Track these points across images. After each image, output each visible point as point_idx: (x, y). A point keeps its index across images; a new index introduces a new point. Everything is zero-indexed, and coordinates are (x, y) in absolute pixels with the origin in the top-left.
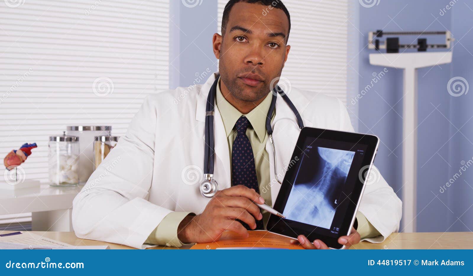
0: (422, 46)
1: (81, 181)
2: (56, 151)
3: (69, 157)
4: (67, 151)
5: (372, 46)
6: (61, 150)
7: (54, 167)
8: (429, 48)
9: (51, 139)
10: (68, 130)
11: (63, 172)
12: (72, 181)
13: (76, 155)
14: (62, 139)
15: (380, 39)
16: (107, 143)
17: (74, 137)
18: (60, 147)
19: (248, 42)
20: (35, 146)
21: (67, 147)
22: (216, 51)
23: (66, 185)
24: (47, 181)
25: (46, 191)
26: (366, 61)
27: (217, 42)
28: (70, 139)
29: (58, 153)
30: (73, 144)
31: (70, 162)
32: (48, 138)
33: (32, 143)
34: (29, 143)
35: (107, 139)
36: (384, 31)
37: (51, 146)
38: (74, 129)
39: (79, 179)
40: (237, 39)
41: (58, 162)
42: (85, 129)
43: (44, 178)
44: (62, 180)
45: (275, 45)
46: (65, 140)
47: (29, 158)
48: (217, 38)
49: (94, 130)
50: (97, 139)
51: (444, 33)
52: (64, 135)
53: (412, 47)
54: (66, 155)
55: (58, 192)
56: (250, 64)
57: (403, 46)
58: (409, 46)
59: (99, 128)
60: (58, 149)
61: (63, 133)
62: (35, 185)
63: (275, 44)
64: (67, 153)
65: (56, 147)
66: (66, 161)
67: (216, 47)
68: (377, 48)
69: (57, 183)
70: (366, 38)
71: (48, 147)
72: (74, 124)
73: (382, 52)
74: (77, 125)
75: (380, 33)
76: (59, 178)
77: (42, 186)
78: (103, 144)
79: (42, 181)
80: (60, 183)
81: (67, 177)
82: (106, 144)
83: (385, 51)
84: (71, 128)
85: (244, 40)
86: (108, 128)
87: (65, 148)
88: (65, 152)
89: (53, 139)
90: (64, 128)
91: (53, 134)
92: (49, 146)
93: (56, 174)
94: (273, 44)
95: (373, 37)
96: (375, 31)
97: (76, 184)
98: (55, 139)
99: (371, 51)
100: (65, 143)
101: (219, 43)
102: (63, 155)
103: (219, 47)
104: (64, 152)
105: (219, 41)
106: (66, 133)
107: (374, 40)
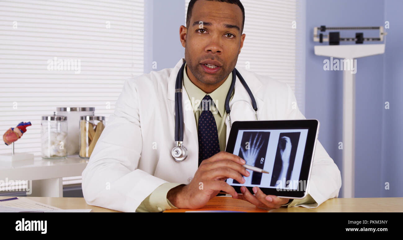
0: (359, 39)
1: (68, 154)
2: (47, 129)
3: (59, 134)
4: (57, 128)
5: (317, 39)
6: (52, 128)
7: (46, 142)
8: (365, 41)
9: (43, 118)
10: (58, 111)
11: (53, 146)
12: (61, 154)
13: (64, 132)
14: (52, 119)
15: (324, 33)
16: (91, 121)
17: (63, 116)
18: (51, 125)
19: (208, 33)
20: (30, 124)
21: (57, 125)
22: (182, 40)
23: (57, 158)
24: (40, 154)
25: (38, 163)
26: (312, 52)
27: (183, 33)
28: (59, 119)
29: (49, 130)
30: (62, 123)
31: (59, 138)
32: (41, 118)
33: (27, 122)
34: (24, 122)
35: (91, 118)
36: (327, 26)
37: (43, 124)
38: (63, 109)
39: (67, 153)
40: (199, 31)
41: (49, 138)
42: (72, 109)
43: (37, 152)
44: (53, 153)
45: (231, 36)
46: (55, 120)
47: (25, 134)
48: (183, 30)
49: (80, 111)
50: (82, 118)
51: (378, 28)
52: (55, 115)
53: (351, 40)
54: (56, 132)
55: (49, 164)
56: (210, 52)
57: (343, 39)
58: (348, 39)
59: (84, 109)
60: (49, 127)
61: (53, 114)
62: (30, 158)
63: (231, 34)
64: (57, 130)
65: (47, 125)
66: (56, 137)
67: (182, 37)
68: (321, 41)
69: (49, 156)
70: (312, 32)
71: (40, 125)
72: (63, 105)
73: (325, 44)
74: (65, 107)
75: (323, 28)
76: (50, 152)
77: (35, 159)
78: (88, 122)
79: (35, 154)
80: (51, 156)
81: (57, 151)
82: (90, 123)
83: (328, 43)
84: (60, 109)
85: (205, 32)
86: (92, 109)
87: (55, 126)
88: (56, 129)
89: (45, 118)
90: (55, 109)
91: (45, 114)
92: (42, 124)
93: (47, 148)
94: (229, 35)
95: (318, 31)
96: (319, 26)
97: (64, 157)
98: (47, 118)
99: (315, 44)
100: (55, 122)
101: (185, 34)
102: (54, 132)
103: (185, 37)
104: (54, 130)
105: (184, 32)
106: (56, 114)
107: (319, 34)
